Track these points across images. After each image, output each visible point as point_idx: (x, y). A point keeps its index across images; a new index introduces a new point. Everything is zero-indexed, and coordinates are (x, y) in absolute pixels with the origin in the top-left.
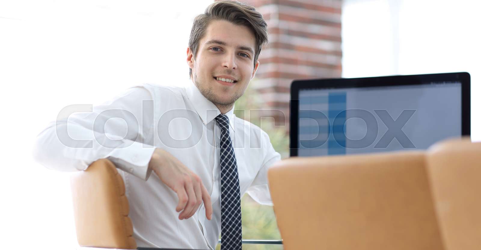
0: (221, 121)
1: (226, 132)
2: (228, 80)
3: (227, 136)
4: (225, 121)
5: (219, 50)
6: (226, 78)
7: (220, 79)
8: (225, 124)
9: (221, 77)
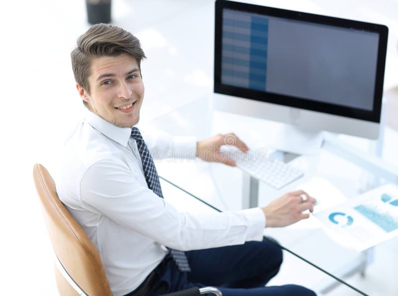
0: (135, 136)
1: (142, 142)
2: (128, 107)
3: (144, 145)
4: (138, 134)
5: (109, 82)
6: (126, 105)
7: (121, 108)
8: (138, 136)
9: (122, 106)
